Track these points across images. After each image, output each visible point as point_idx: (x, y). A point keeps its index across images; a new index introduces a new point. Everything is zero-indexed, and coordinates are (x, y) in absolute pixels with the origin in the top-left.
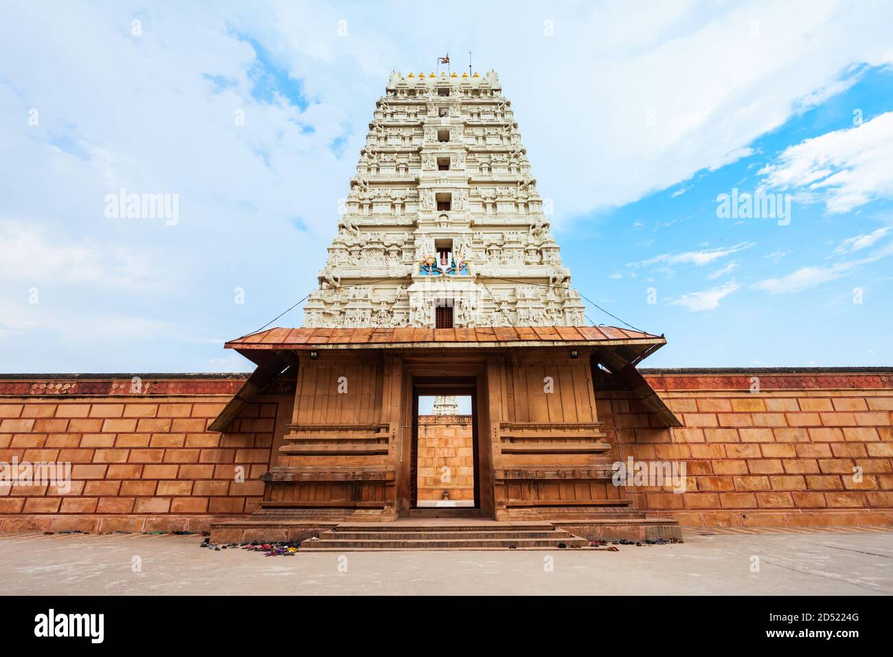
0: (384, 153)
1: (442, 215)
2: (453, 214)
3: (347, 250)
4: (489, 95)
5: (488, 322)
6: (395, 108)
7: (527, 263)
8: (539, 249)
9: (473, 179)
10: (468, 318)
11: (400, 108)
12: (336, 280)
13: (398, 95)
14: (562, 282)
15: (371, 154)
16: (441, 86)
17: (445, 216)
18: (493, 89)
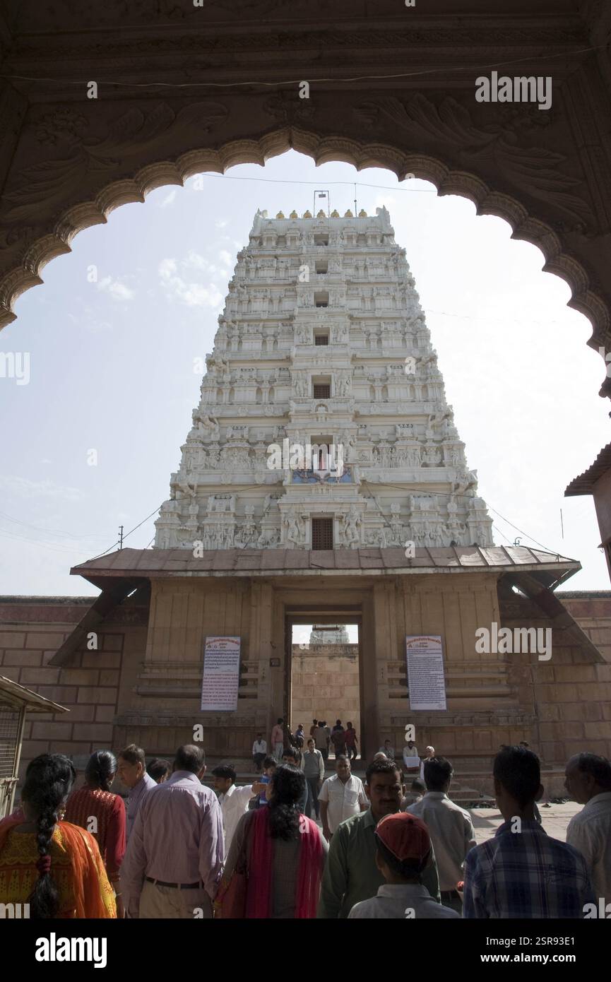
0: (247, 321)
2: (333, 404)
3: (204, 449)
4: (378, 242)
5: (376, 541)
6: (260, 262)
8: (439, 446)
9: (357, 356)
10: (350, 536)
11: (267, 262)
12: (191, 487)
13: (265, 244)
14: (467, 489)
15: (231, 323)
16: (319, 232)
17: (324, 405)
18: (384, 235)
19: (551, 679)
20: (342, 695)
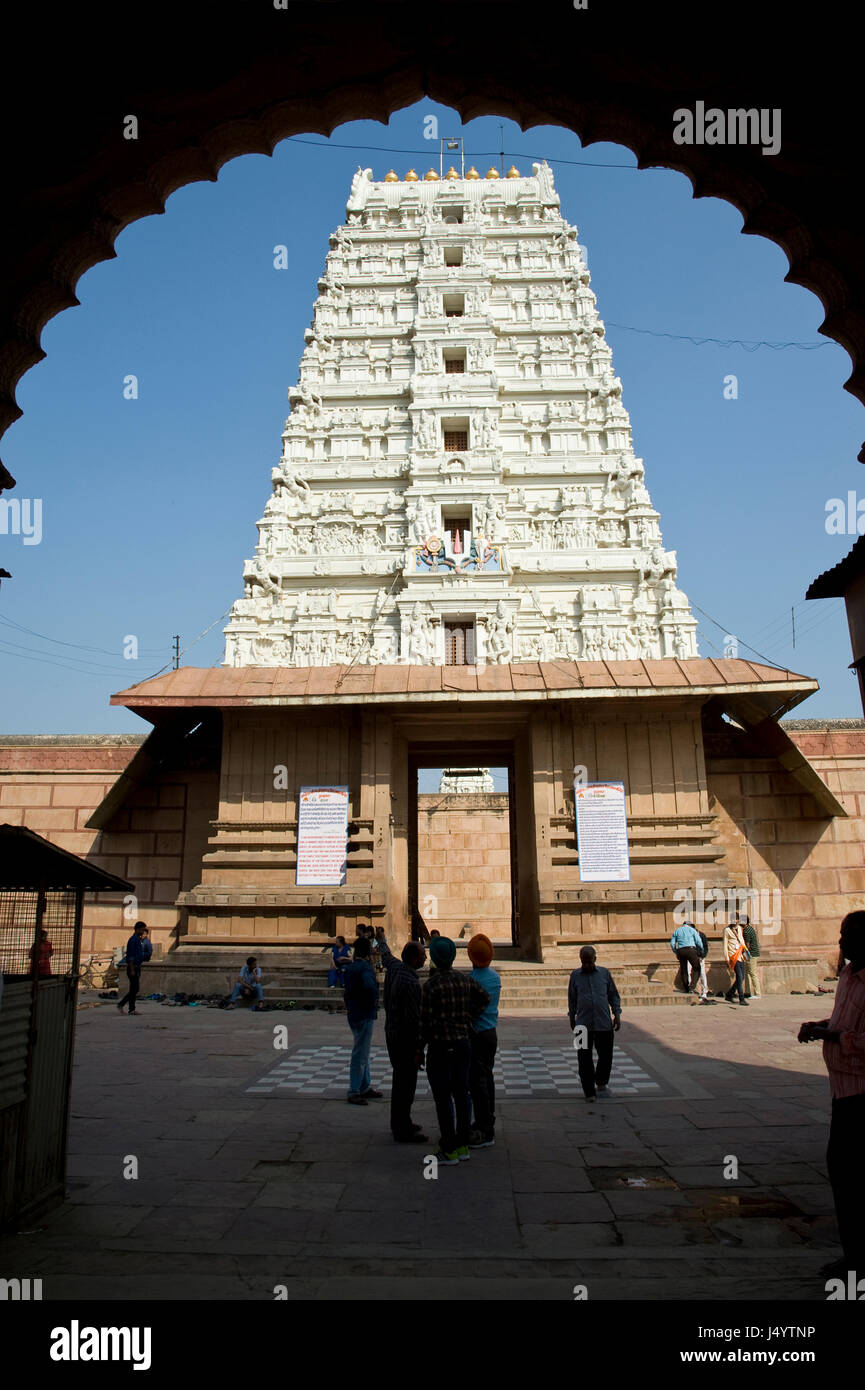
0: (347, 339)
1: (453, 461)
2: (471, 459)
3: (289, 526)
4: (537, 217)
5: (534, 652)
6: (364, 250)
7: (603, 545)
8: (622, 517)
9: (507, 389)
10: (499, 646)
11: (375, 250)
12: (274, 580)
13: (370, 222)
14: (661, 578)
15: (324, 342)
16: (448, 202)
17: (459, 461)
18: (544, 206)
19: (772, 838)
20: (484, 861)
